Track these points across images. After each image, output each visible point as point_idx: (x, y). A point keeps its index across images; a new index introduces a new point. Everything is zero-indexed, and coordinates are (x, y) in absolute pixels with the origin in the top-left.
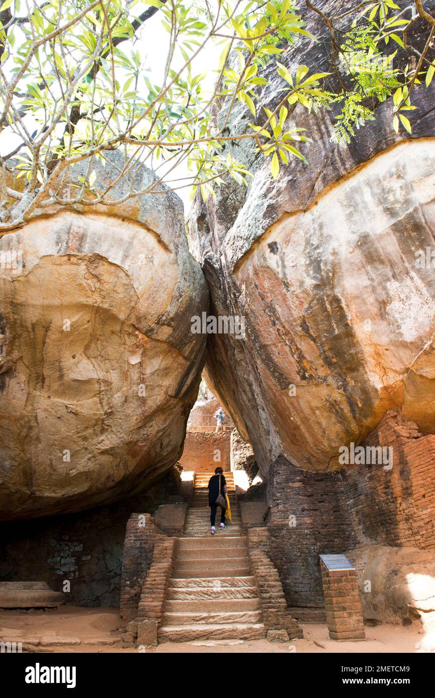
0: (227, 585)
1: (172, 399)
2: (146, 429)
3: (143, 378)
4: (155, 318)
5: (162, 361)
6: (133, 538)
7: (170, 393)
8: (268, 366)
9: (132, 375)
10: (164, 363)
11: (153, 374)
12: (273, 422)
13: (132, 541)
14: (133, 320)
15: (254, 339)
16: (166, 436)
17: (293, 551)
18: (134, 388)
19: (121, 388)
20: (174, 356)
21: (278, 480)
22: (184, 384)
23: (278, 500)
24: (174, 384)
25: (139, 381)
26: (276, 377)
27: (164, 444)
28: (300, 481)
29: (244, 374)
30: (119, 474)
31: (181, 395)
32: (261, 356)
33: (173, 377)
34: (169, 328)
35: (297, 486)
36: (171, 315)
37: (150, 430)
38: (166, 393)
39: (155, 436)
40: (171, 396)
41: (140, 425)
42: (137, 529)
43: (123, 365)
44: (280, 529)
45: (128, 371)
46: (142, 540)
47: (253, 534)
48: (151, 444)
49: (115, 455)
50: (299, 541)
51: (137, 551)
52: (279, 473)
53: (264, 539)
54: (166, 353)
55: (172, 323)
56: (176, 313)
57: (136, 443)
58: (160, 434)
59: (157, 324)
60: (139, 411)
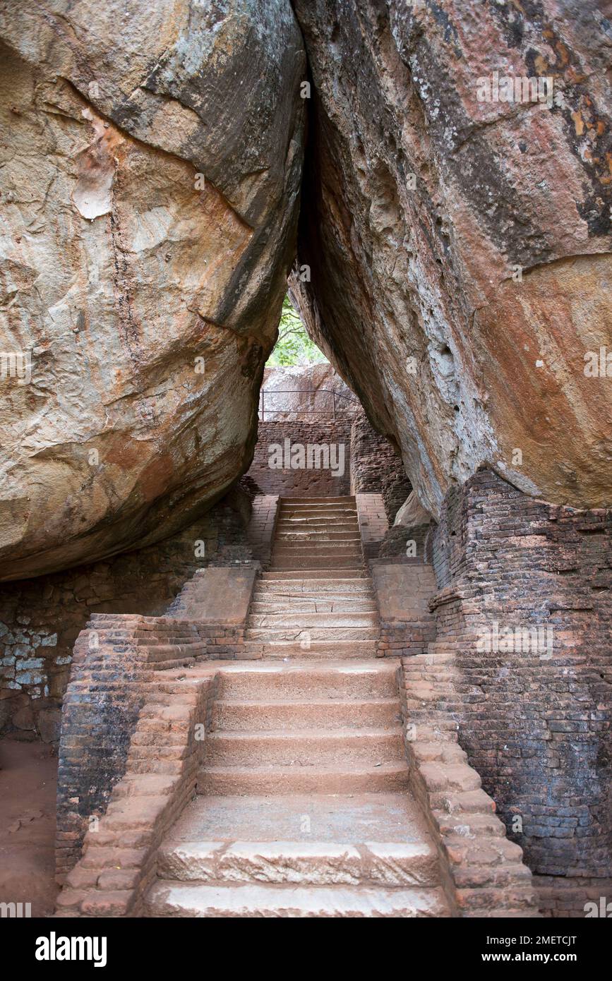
0: (348, 878)
1: (212, 329)
2: (149, 401)
3: (126, 264)
4: (137, 71)
5: (177, 221)
6: (90, 682)
7: (203, 311)
8: (478, 200)
9: (91, 251)
10: (182, 225)
11: (151, 253)
12: (475, 377)
13: (86, 691)
14: (66, 67)
15: (441, 116)
16: (206, 421)
17: (532, 728)
18: (102, 290)
19: (64, 288)
20: (210, 208)
21: (480, 529)
22: (241, 291)
23: (481, 580)
24: (213, 287)
25: (112, 269)
26: (502, 236)
27: (204, 439)
28: (539, 532)
29: (393, 268)
30: (97, 504)
31: (233, 320)
32: (457, 172)
33: (211, 267)
34: (185, 112)
35: (532, 545)
36: (192, 70)
37: (160, 403)
38: (194, 310)
39: (176, 419)
40: (207, 320)
41: (130, 389)
42: (100, 659)
43: (61, 218)
44: (492, 664)
45: (78, 238)
46: (112, 688)
47: (417, 674)
48: (167, 437)
49: (76, 463)
50: (547, 700)
51: (98, 720)
52: (481, 511)
53: (450, 690)
54: (185, 195)
55: (195, 96)
56: (206, 65)
57: (126, 434)
58: (189, 414)
59: (149, 90)
60: (124, 354)
